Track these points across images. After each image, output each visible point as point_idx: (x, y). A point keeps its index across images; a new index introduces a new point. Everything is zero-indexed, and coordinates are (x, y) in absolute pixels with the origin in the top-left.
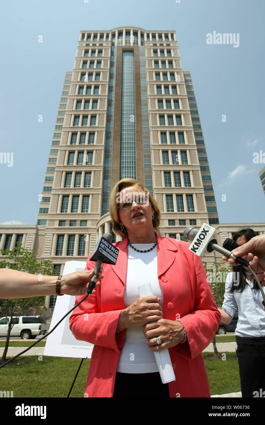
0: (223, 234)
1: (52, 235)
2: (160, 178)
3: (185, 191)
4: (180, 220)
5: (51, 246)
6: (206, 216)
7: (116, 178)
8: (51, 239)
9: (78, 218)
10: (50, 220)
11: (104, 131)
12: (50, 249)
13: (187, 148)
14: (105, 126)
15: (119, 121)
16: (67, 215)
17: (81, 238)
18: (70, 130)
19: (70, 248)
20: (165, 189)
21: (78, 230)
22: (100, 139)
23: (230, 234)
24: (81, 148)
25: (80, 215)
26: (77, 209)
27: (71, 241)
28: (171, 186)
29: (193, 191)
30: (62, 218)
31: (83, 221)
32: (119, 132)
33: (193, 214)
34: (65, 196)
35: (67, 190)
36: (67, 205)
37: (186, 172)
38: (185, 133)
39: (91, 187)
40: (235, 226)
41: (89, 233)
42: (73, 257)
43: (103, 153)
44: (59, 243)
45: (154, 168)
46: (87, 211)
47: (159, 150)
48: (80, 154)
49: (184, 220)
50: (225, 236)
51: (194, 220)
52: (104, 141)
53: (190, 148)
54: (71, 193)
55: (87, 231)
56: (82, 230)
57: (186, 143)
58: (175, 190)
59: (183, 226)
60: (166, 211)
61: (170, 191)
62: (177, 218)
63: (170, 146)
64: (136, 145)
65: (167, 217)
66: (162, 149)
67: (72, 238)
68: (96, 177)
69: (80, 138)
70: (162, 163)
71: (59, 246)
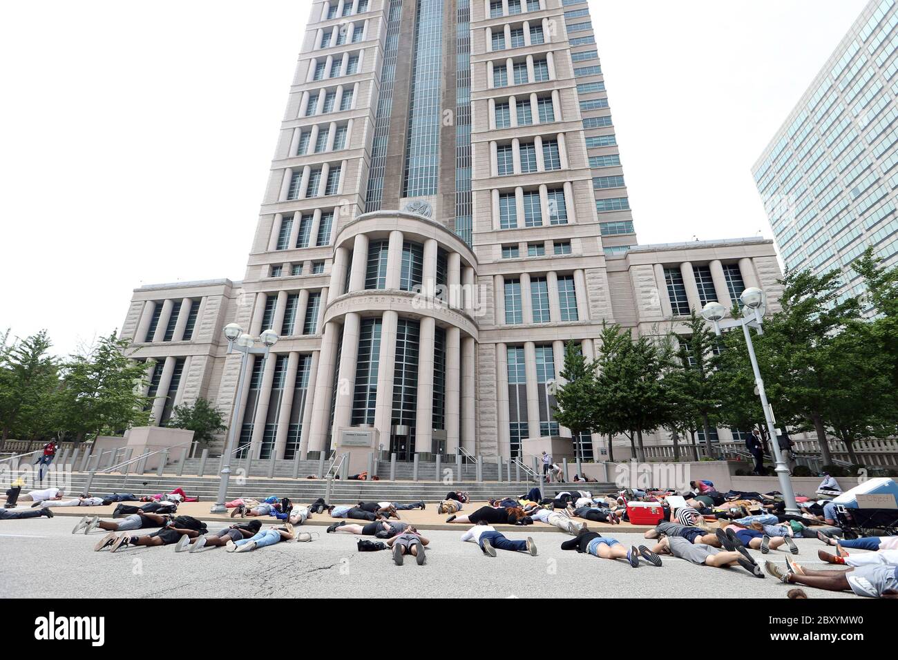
0: (638, 269)
1: (255, 295)
2: (488, 159)
3: (544, 180)
4: (530, 245)
5: (250, 318)
6: (597, 230)
7: (395, 172)
8: (252, 304)
9: (306, 257)
10: (253, 267)
11: (372, 81)
12: (249, 323)
13: (554, 87)
14: (374, 70)
15: (408, 59)
16: (286, 254)
17: (313, 300)
18: (305, 88)
19: (288, 321)
20: (498, 180)
21: (305, 282)
22: (362, 97)
23: (660, 269)
24: (323, 121)
25: (312, 251)
26: (308, 241)
27: (291, 306)
28: (513, 173)
29: (566, 178)
30: (276, 259)
31: (318, 264)
32: (406, 80)
33: (563, 229)
34: (287, 218)
35: (291, 204)
36: (289, 234)
37: (550, 141)
38: (549, 58)
39: (339, 192)
40: (672, 250)
41: (326, 286)
42: (292, 337)
43: (366, 125)
44: (270, 312)
45: (474, 139)
46: (327, 243)
47: (488, 100)
48: (322, 134)
49: (540, 245)
50: (646, 275)
51: (567, 243)
52: (369, 99)
53: (559, 85)
54: (297, 208)
55: (324, 283)
56: (313, 280)
57: (552, 77)
58: (522, 179)
59: (537, 257)
60: (497, 226)
61: (508, 183)
62: (522, 239)
63: (514, 89)
64: (441, 103)
65: (498, 239)
66: (494, 98)
67: (295, 300)
68: (350, 171)
69: (325, 103)
70: (493, 126)
71: (269, 317)
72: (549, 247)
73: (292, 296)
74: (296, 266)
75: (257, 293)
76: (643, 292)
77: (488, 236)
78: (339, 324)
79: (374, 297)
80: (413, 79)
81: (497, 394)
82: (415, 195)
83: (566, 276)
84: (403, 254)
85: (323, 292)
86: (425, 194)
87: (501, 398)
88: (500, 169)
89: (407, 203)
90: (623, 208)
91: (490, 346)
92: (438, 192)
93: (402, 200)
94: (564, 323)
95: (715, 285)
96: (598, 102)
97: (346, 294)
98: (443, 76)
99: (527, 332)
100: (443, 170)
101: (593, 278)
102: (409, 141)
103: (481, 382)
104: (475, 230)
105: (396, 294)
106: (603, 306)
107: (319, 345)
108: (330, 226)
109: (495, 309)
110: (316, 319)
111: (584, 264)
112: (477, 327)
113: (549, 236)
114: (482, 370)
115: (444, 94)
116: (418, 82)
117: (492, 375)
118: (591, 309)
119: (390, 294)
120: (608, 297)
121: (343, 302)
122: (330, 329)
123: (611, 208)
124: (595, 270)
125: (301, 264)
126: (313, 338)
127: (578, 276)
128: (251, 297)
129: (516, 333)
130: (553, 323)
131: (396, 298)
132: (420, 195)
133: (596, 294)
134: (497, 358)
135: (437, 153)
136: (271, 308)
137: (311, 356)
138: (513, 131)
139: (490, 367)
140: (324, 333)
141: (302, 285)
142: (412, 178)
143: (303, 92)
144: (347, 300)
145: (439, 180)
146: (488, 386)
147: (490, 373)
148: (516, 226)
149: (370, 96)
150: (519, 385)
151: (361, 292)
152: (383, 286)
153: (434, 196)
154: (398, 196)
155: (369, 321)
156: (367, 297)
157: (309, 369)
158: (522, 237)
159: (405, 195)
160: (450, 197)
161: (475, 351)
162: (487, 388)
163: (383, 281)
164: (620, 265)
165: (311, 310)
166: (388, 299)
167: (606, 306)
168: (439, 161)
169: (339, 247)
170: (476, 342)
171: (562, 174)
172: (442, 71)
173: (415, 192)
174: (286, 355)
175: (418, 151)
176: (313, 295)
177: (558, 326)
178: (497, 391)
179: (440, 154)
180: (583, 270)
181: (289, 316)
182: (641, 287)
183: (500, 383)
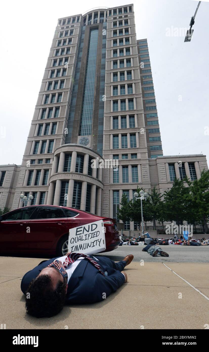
0: (160, 165)
1: (25, 170)
2: (109, 123)
3: (129, 131)
4: (123, 155)
5: (23, 179)
6: (146, 150)
7: (76, 126)
8: (24, 174)
9: (44, 157)
10: (25, 160)
11: (69, 92)
12: (23, 181)
13: (134, 97)
14: (70, 87)
15: (82, 83)
16: (36, 156)
17: (46, 173)
18: (44, 93)
19: (37, 180)
20: (113, 131)
21: (43, 166)
22: (65, 98)
23: (167, 165)
24: (51, 106)
25: (46, 155)
26: (44, 151)
27: (38, 175)
28: (118, 128)
29: (136, 131)
30: (33, 158)
31: (48, 160)
32: (82, 91)
33: (134, 149)
34: (37, 142)
35: (38, 137)
36: (38, 148)
37: (132, 116)
38: (133, 85)
39: (56, 133)
40: (172, 158)
41: (51, 168)
42: (38, 186)
43: (66, 108)
44: (31, 177)
45: (105, 115)
46: (51, 152)
47: (110, 100)
48: (50, 111)
49: (126, 155)
50: (162, 167)
51: (136, 154)
52: (68, 98)
53: (136, 96)
54: (41, 139)
55: (50, 167)
56: (46, 166)
57: (134, 93)
58: (121, 131)
59: (125, 159)
60: (111, 148)
61: (116, 132)
62: (120, 153)
63: (120, 97)
64: (94, 100)
65: (112, 153)
66: (113, 100)
67: (40, 172)
68: (60, 126)
69: (52, 99)
70: (112, 111)
71: (30, 179)
72: (129, 156)
73: (38, 171)
74: (40, 160)
75: (26, 170)
76: (161, 173)
77: (108, 151)
78: (54, 183)
79: (66, 174)
80: (84, 90)
81: (109, 207)
82: (83, 135)
83: (135, 166)
84: (77, 159)
85: (50, 170)
86: (87, 135)
87: (110, 209)
88: (114, 127)
89: (80, 138)
90: (159, 140)
91: (107, 191)
92: (92, 134)
93: (79, 137)
94: (133, 183)
95: (186, 171)
96: (152, 100)
97: (57, 173)
98: (95, 90)
99: (120, 186)
100: (94, 126)
101: (144, 167)
102: (82, 114)
103: (104, 203)
104: (104, 149)
105: (74, 174)
106: (147, 178)
107: (48, 189)
108: (53, 146)
109: (110, 178)
110: (47, 180)
111: (141, 162)
112: (103, 184)
113: (129, 152)
114: (104, 199)
115: (95, 97)
116: (86, 92)
117: (108, 201)
118: (142, 178)
119: (72, 173)
120: (149, 174)
121: (56, 176)
122: (51, 185)
123: (154, 141)
124: (145, 165)
125: (42, 160)
126: (46, 187)
127: (139, 166)
128: (24, 171)
129: (117, 186)
130: (129, 183)
131: (74, 175)
132: (85, 135)
133: (144, 173)
134: (109, 195)
135: (92, 119)
136: (31, 175)
137: (45, 193)
138: (119, 113)
139: (107, 198)
140: (49, 185)
141: (42, 167)
142: (83, 128)
143: (43, 95)
144: (57, 175)
145: (92, 129)
146: (106, 205)
147: (107, 200)
148: (118, 148)
149: (68, 97)
150: (117, 205)
151: (62, 172)
152: (69, 171)
153: (90, 136)
154: (77, 135)
155: (64, 183)
156: (64, 174)
157: (44, 198)
158: (120, 152)
159: (80, 135)
160: (96, 136)
161: (102, 192)
162: (106, 206)
163: (70, 168)
164: (153, 163)
165: (45, 176)
166: (71, 175)
167: (148, 178)
168: (92, 122)
169: (55, 156)
170: (102, 189)
171: (136, 129)
172: (95, 88)
173: (84, 134)
174: (36, 192)
175: (85, 118)
176: (46, 171)
177: (131, 184)
178: (109, 206)
179: (93, 120)
180: (141, 164)
181: (38, 178)
182: (160, 171)
183: (110, 204)
